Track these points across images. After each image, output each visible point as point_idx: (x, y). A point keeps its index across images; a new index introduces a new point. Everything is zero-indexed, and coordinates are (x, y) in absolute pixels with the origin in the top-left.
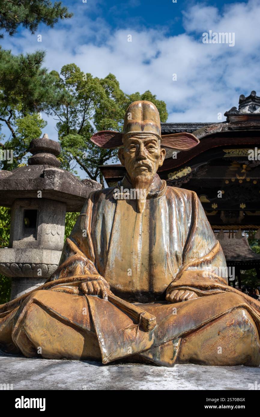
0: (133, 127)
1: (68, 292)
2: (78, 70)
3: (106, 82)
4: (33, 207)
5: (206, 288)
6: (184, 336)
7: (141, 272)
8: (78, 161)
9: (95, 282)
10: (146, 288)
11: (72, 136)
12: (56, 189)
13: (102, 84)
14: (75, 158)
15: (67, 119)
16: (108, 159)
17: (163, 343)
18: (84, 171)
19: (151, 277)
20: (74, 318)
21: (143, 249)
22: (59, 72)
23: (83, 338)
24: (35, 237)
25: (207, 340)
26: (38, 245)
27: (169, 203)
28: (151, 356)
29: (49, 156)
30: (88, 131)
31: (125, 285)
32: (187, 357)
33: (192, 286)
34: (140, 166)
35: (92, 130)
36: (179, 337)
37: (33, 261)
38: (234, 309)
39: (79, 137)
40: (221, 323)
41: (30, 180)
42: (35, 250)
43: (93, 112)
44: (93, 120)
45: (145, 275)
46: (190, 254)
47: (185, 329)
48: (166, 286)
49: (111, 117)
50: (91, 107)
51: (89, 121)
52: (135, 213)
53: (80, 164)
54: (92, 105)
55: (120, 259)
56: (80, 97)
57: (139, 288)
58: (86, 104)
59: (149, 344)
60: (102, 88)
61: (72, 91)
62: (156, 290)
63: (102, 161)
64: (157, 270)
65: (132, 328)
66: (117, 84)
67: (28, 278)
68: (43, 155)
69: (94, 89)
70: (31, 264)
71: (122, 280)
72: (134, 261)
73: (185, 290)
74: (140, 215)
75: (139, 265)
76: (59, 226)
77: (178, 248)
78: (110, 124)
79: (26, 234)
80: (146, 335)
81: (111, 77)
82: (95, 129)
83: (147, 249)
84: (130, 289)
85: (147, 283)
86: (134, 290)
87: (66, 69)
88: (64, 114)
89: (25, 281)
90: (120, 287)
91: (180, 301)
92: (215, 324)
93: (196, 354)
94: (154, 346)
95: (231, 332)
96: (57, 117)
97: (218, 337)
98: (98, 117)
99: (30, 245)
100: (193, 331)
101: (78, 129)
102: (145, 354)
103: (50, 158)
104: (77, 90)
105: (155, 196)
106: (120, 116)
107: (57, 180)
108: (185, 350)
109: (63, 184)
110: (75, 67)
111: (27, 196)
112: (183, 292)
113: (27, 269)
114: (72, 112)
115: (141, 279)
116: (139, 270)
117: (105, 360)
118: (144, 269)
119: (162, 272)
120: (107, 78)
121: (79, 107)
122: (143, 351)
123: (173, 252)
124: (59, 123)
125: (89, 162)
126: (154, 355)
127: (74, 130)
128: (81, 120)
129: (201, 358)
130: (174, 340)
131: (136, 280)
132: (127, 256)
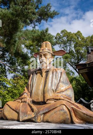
1: (18, 102)
2: (66, 31)
3: (77, 34)
5: (57, 100)
6: (44, 114)
7: (41, 95)
8: (69, 64)
10: (43, 100)
11: (66, 55)
13: (75, 35)
14: (68, 62)
16: (80, 62)
17: (38, 116)
18: (72, 67)
19: (44, 97)
20: (16, 109)
22: (60, 33)
25: (51, 115)
27: (53, 73)
28: (34, 120)
30: (72, 52)
31: (37, 100)
33: (53, 99)
35: (74, 52)
36: (43, 114)
38: (60, 105)
39: (68, 55)
40: (56, 110)
43: (73, 46)
44: (74, 48)
45: (42, 96)
46: (58, 89)
47: (44, 112)
49: (79, 46)
50: (72, 44)
52: (41, 77)
53: (70, 64)
54: (72, 43)
55: (35, 92)
56: (68, 40)
57: (41, 101)
58: (70, 43)
60: (75, 36)
61: (65, 39)
62: (45, 101)
63: (78, 63)
64: (46, 95)
66: (81, 34)
69: (73, 37)
71: (36, 98)
72: (39, 92)
73: (51, 100)
74: (43, 78)
78: (79, 49)
80: (33, 113)
81: (79, 32)
82: (74, 51)
83: (43, 88)
84: (38, 101)
85: (43, 99)
86: (39, 101)
87: (62, 32)
88: (63, 48)
90: (35, 100)
91: (49, 103)
92: (54, 110)
94: (35, 117)
95: (58, 113)
97: (54, 114)
100: (47, 112)
101: (68, 52)
102: (32, 119)
104: (67, 38)
105: (48, 71)
106: (83, 45)
110: (66, 30)
112: (50, 101)
114: (65, 47)
115: (41, 98)
116: (40, 95)
117: (21, 120)
118: (42, 95)
119: (47, 95)
120: (77, 32)
121: (68, 44)
122: (32, 118)
123: (52, 89)
125: (73, 64)
126: (35, 119)
127: (67, 53)
128: (69, 49)
129: (49, 121)
130: (41, 115)
131: (40, 98)
132: (37, 91)
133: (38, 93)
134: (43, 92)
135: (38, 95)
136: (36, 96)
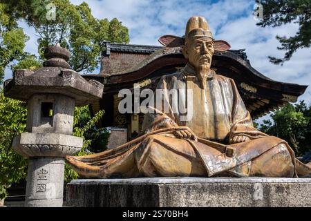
0: (198, 32)
3: (81, 8)
4: (49, 101)
5: (254, 135)
6: (253, 160)
7: (210, 126)
9: (182, 131)
10: (213, 136)
12: (72, 86)
13: (77, 9)
15: (47, 36)
16: (81, 70)
17: (242, 164)
19: (216, 129)
21: (209, 111)
23: (190, 163)
24: (51, 124)
25: (266, 162)
26: (54, 130)
27: (220, 84)
28: (235, 172)
29: (62, 60)
31: (199, 135)
32: (254, 173)
33: (247, 133)
34: (204, 58)
36: (250, 160)
37: (51, 143)
38: (278, 144)
41: (51, 78)
42: (52, 134)
44: (69, 38)
45: (212, 128)
46: (236, 117)
48: (225, 135)
49: (85, 37)
51: (65, 38)
52: (200, 89)
55: (195, 118)
57: (208, 136)
59: (234, 165)
62: (219, 138)
64: (219, 125)
65: (222, 156)
66: (90, 10)
67: (44, 157)
68: (57, 59)
69: (72, 12)
70: (49, 145)
71: (197, 131)
72: (205, 119)
73: (242, 135)
74: (204, 91)
75: (208, 122)
76: (70, 116)
77: (229, 112)
79: (43, 121)
80: (231, 159)
81: (84, 5)
83: (212, 111)
85: (213, 133)
86: (205, 137)
88: (44, 32)
89: (42, 160)
91: (241, 142)
93: (260, 171)
94: (237, 166)
96: (38, 34)
97: (272, 160)
98: (74, 36)
99: (47, 130)
100: (258, 157)
102: (232, 171)
103: (63, 63)
107: (73, 79)
108: (253, 168)
109: (77, 82)
111: (45, 91)
112: (241, 137)
113: (46, 149)
115: (209, 130)
116: (208, 125)
118: (211, 124)
119: (223, 126)
120: (82, 5)
121: (57, 27)
122: (231, 169)
123: (228, 115)
124: (40, 39)
126: (237, 171)
128: (59, 38)
129: (263, 173)
130: (248, 162)
131: (206, 131)
132: (200, 116)
133: (202, 121)
134: (213, 119)
135: (203, 126)
136: (197, 127)
